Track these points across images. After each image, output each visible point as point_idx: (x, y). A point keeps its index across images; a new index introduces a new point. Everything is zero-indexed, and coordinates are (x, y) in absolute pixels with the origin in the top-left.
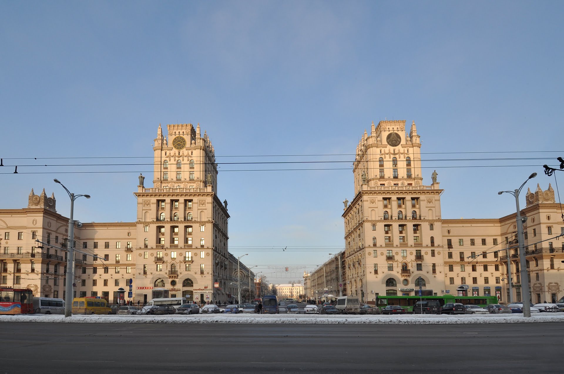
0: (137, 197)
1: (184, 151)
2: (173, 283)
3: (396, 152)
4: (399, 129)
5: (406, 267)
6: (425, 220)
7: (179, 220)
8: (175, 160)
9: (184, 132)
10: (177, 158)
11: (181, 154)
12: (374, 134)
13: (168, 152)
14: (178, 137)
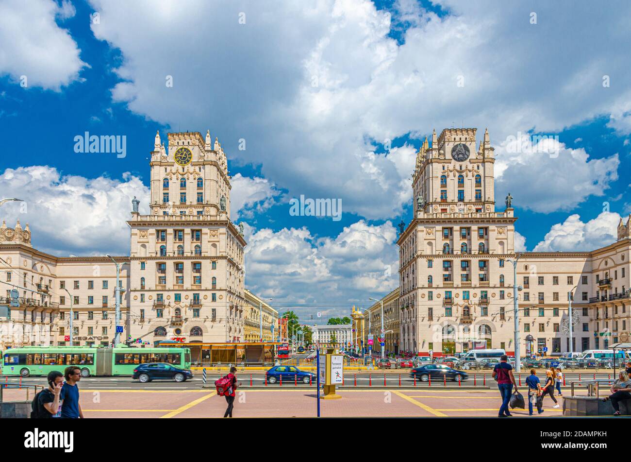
0: (130, 226)
1: (189, 167)
2: (178, 331)
3: (464, 168)
4: (468, 140)
5: (468, 311)
6: (493, 256)
7: (185, 255)
8: (177, 179)
9: (190, 142)
10: (180, 177)
11: (186, 171)
12: (435, 146)
13: (169, 168)
14: (181, 149)
